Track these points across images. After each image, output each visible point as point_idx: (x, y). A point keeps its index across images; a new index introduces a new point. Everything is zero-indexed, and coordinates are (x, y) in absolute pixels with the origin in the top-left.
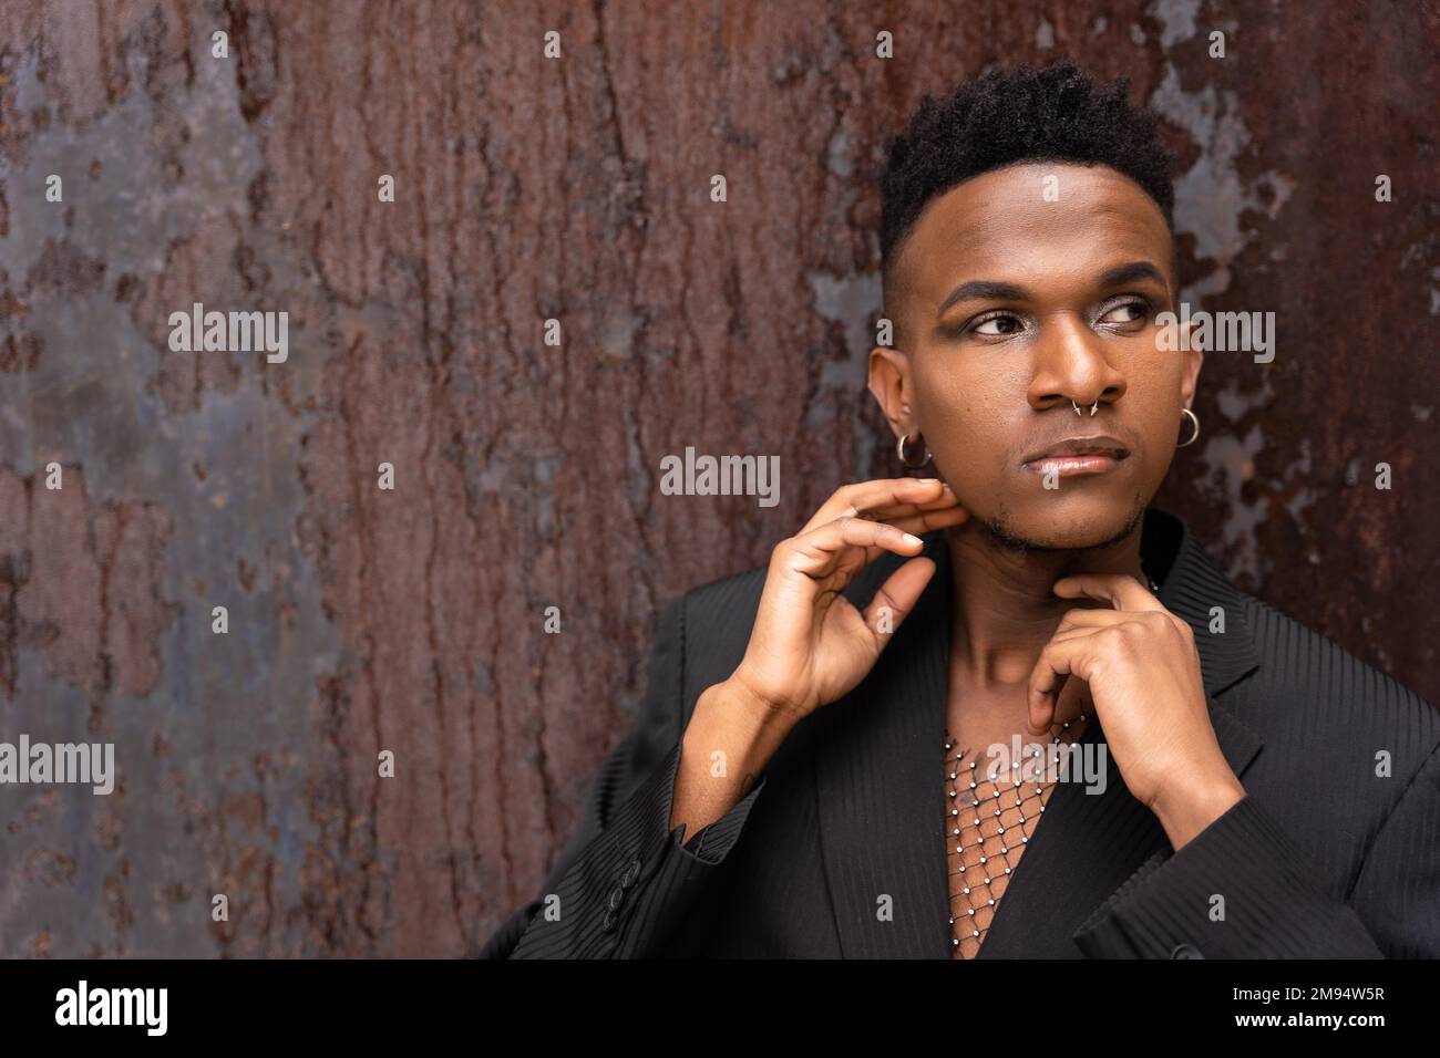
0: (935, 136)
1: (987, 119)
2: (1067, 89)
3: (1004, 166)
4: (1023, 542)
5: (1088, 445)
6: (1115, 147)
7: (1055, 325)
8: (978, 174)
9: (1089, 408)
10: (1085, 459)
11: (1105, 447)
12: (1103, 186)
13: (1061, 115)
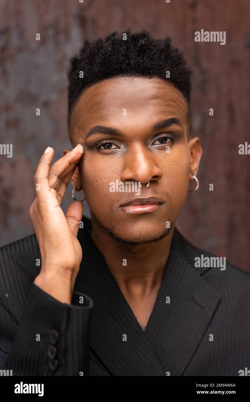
0: (87, 61)
1: (107, 56)
2: (141, 45)
3: (114, 77)
4: (121, 239)
5: (145, 201)
6: (162, 70)
7: (133, 148)
8: (103, 80)
9: (146, 184)
10: (145, 206)
11: (153, 201)
12: (155, 87)
13: (139, 55)
